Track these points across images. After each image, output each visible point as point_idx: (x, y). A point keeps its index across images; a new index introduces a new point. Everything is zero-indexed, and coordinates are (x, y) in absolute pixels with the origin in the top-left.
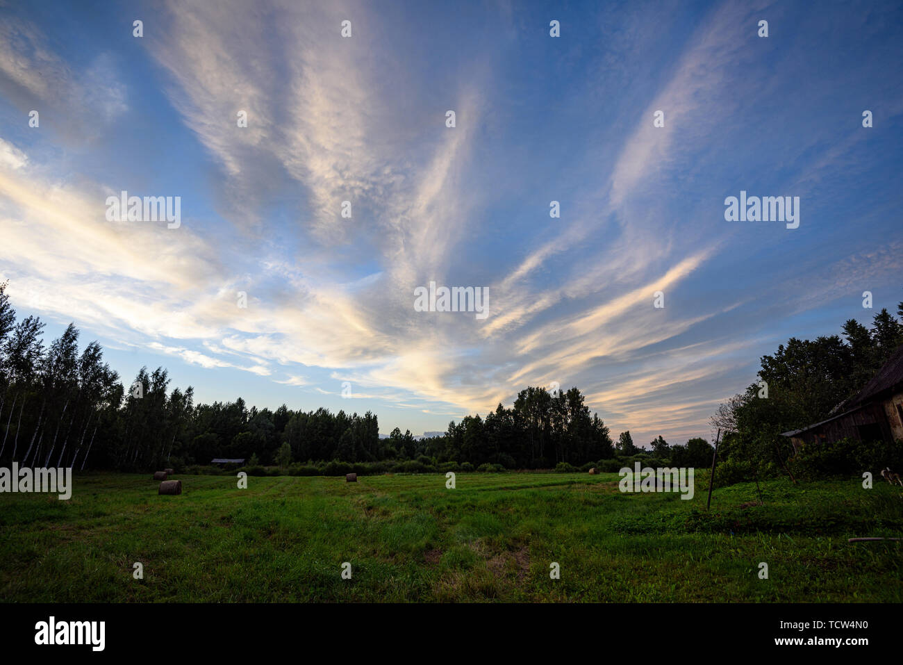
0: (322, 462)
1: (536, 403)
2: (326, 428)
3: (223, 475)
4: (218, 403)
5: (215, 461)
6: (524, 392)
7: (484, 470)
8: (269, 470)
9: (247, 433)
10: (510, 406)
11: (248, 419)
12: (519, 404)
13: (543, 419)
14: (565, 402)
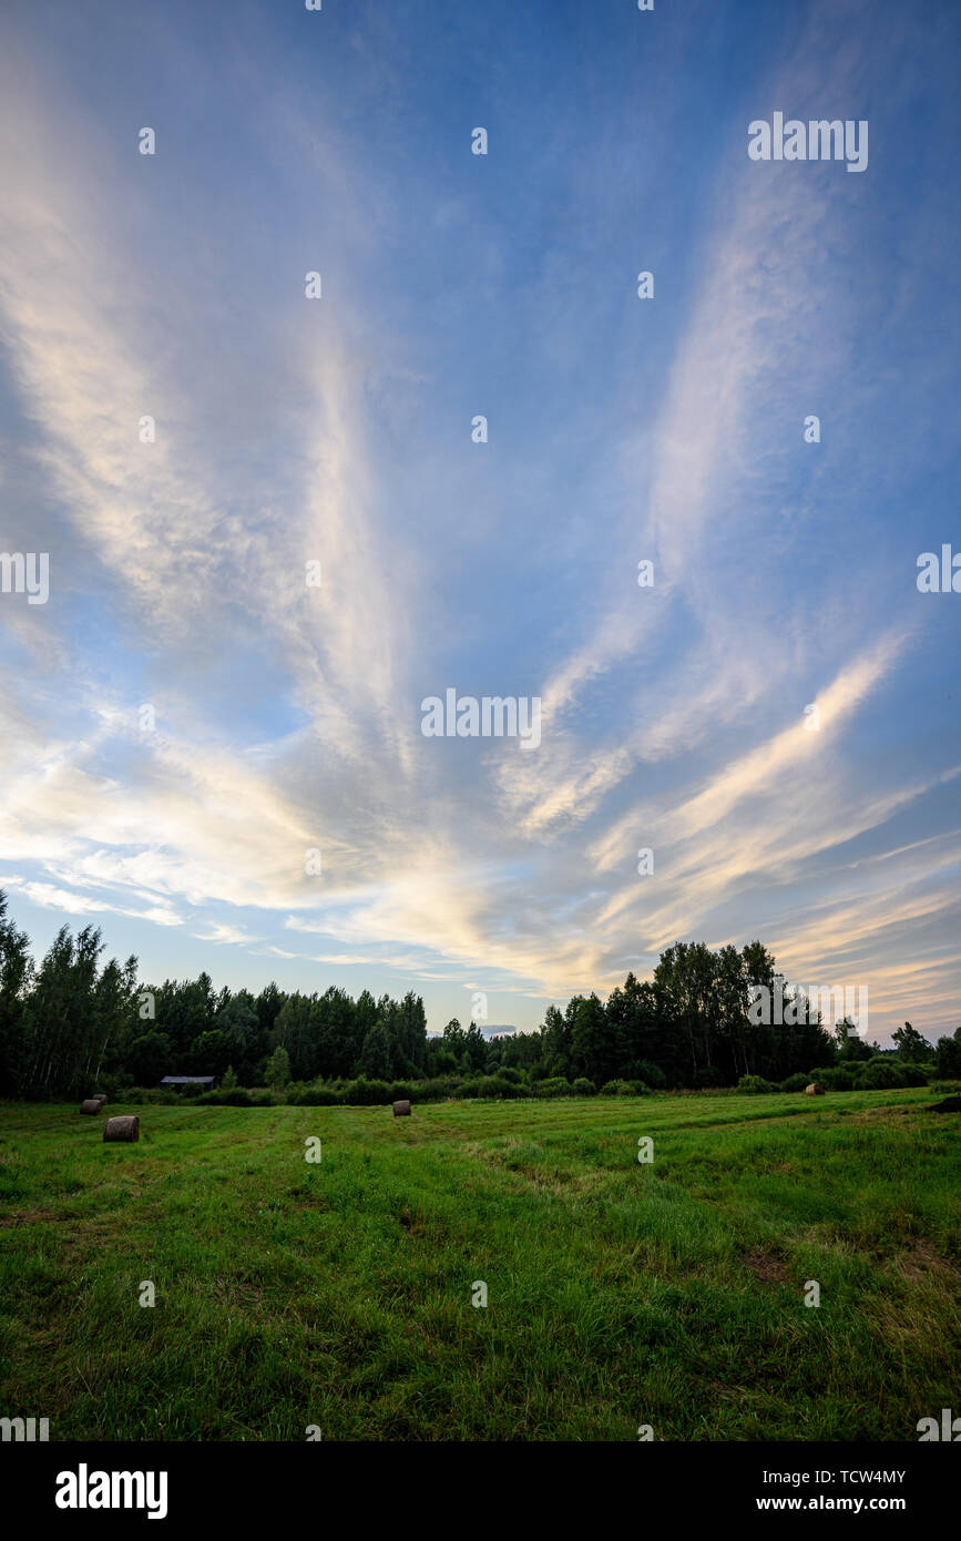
0: (338, 1081)
1: (692, 971)
2: (341, 1022)
3: (180, 1105)
4: (171, 982)
5: (167, 1079)
6: (670, 952)
7: (613, 1092)
8: (254, 1095)
9: (215, 1032)
10: (647, 977)
11: (216, 1007)
12: (663, 972)
13: (706, 998)
14: (740, 967)
